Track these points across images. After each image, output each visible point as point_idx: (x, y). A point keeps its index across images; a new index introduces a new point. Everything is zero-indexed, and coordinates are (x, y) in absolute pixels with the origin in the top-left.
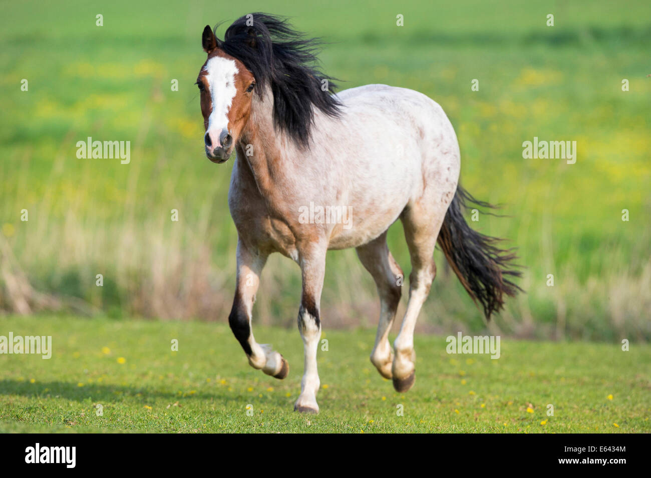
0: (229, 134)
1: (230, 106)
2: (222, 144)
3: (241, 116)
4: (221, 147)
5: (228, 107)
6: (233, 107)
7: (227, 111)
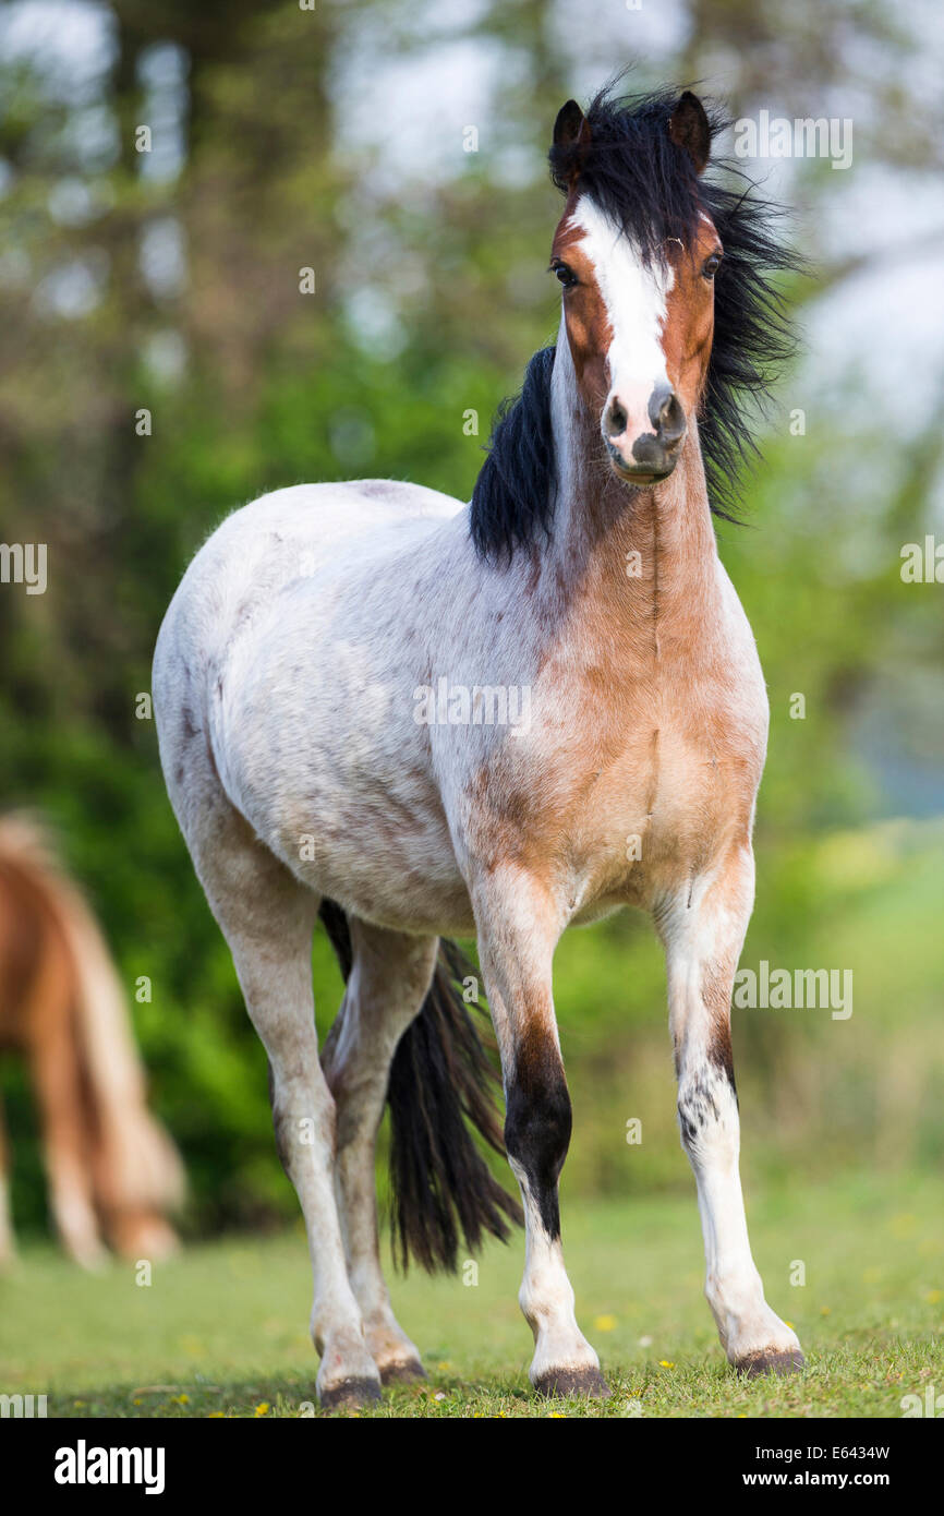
0: (673, 393)
1: (664, 318)
2: (656, 424)
3: (693, 348)
4: (655, 432)
5: (660, 320)
6: (670, 319)
7: (660, 332)
